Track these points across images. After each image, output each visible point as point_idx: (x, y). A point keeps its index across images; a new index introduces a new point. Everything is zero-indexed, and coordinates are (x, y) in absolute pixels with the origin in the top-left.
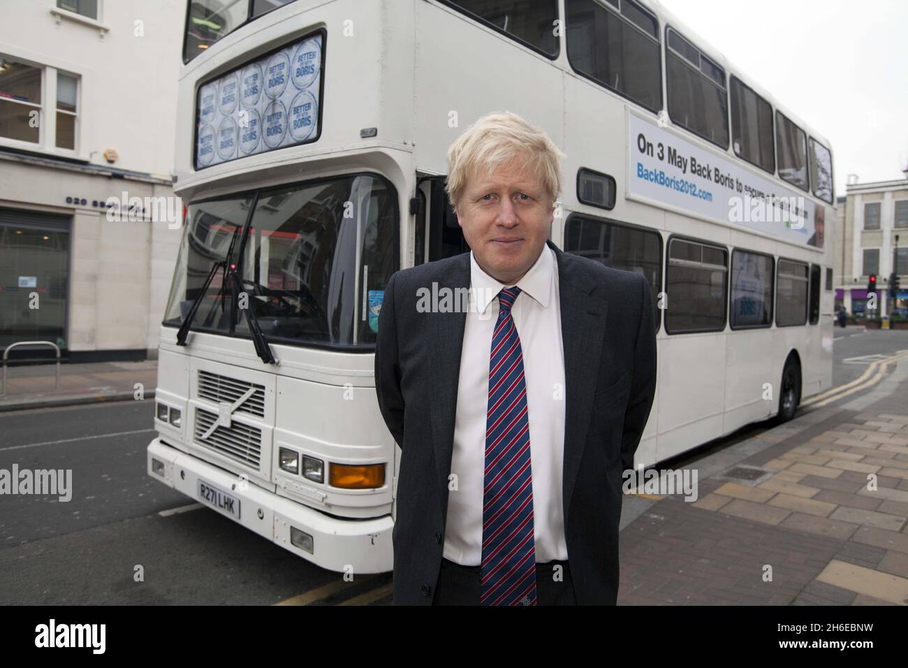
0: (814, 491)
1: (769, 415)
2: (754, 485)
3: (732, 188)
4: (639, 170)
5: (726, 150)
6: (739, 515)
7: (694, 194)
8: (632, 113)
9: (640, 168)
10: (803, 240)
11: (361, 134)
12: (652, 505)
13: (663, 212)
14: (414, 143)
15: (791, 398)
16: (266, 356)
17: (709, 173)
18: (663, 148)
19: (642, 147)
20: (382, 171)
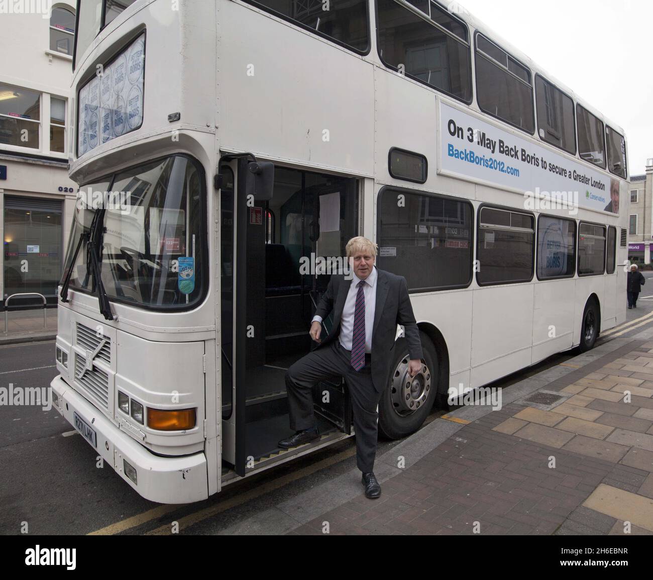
0: (596, 414)
1: (573, 346)
2: (549, 409)
3: (538, 166)
4: (449, 150)
5: (532, 134)
6: (530, 439)
7: (502, 171)
8: (443, 102)
9: (451, 148)
10: (601, 207)
11: (169, 119)
12: (460, 428)
13: (474, 185)
14: (217, 125)
15: (591, 332)
16: (107, 313)
17: (516, 153)
18: (472, 131)
19: (452, 130)
20: (191, 151)
